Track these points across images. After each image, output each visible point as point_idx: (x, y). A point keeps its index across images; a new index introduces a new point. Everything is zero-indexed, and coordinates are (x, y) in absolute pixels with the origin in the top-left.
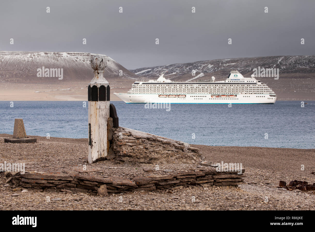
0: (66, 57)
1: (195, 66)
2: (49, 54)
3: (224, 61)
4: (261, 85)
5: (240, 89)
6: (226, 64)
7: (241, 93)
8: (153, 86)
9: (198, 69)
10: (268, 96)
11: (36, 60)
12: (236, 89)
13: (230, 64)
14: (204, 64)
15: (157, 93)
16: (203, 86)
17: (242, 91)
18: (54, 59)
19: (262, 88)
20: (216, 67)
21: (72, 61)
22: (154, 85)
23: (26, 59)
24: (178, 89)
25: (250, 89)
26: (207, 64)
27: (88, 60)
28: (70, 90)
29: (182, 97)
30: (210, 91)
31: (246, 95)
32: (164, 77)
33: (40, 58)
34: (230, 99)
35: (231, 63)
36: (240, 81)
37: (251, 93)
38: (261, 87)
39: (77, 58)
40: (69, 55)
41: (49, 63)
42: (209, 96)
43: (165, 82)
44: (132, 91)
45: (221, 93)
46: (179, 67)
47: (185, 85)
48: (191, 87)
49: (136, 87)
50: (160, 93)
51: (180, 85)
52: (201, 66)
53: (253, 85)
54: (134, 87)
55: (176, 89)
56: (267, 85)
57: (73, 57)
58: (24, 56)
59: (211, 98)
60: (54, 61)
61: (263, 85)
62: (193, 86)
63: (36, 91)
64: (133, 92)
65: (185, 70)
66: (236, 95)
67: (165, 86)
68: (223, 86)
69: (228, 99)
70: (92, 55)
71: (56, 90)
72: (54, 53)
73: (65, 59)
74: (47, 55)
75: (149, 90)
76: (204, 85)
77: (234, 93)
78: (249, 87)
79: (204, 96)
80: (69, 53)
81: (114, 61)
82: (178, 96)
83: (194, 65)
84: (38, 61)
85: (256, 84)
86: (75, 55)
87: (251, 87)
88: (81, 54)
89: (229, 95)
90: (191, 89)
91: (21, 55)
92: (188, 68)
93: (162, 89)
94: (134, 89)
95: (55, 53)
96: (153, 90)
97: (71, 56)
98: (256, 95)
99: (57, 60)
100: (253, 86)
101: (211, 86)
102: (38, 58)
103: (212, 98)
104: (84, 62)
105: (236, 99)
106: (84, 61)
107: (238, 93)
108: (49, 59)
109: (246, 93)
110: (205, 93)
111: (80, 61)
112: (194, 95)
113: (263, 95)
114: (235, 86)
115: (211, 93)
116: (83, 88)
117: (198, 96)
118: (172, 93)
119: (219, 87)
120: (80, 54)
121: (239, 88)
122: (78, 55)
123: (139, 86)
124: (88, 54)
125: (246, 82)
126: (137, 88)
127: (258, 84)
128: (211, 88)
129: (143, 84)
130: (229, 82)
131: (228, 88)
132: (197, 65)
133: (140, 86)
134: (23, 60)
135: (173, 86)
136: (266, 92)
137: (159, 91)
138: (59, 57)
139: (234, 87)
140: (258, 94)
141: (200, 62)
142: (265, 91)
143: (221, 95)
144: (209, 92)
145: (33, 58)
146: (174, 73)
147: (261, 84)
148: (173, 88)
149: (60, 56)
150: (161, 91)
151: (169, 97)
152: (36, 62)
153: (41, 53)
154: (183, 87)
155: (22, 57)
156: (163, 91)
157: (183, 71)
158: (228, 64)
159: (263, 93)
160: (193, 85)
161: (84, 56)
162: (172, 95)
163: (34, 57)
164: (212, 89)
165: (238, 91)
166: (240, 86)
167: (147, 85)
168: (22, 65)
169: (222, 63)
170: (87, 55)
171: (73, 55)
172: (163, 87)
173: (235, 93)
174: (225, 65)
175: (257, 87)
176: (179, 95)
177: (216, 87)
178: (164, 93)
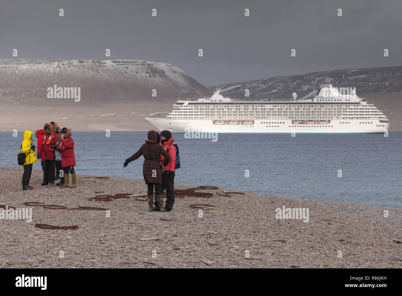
0: (110, 66)
1: (306, 80)
2: (86, 63)
3: (349, 73)
4: (366, 106)
5: (335, 112)
6: (352, 77)
7: (336, 118)
8: (204, 107)
9: (310, 85)
10: (377, 122)
11: (66, 72)
12: (329, 112)
13: (357, 77)
14: (319, 76)
15: (210, 118)
16: (280, 108)
17: (338, 115)
18: (92, 71)
19: (368, 110)
20: (337, 81)
21: (120, 73)
22: (206, 106)
23: (51, 70)
24: (242, 112)
25: (350, 112)
26: (324, 77)
27: (143, 72)
28: (114, 116)
29: (248, 123)
30: (290, 115)
31: (345, 121)
32: (220, 94)
33: (72, 68)
34: (321, 126)
35: (359, 75)
36: (335, 100)
37: (352, 118)
38: (366, 109)
39: (127, 69)
40: (114, 64)
41: (86, 76)
42: (289, 122)
43: (222, 102)
44: (173, 115)
45: (307, 118)
46: (282, 82)
47: (253, 106)
48: (262, 109)
49: (179, 109)
50: (216, 118)
51: (245, 106)
52: (314, 80)
53: (355, 106)
54: (176, 109)
55: (240, 112)
56: (375, 106)
57: (121, 66)
58: (49, 66)
59: (291, 125)
60: (93, 73)
61: (370, 106)
62: (264, 108)
63: (63, 117)
64: (175, 116)
65: (291, 86)
66: (329, 121)
67: (223, 108)
68: (310, 107)
69: (318, 126)
70: (149, 64)
71: (94, 116)
72: (92, 61)
73: (109, 70)
74: (82, 64)
75: (199, 113)
76: (281, 106)
77: (326, 118)
78: (348, 109)
79: (281, 123)
80: (116, 60)
81: (183, 72)
82: (242, 121)
83: (304, 78)
84: (69, 73)
85: (359, 103)
86: (124, 63)
87: (352, 109)
88: (133, 62)
89: (319, 120)
90: (262, 112)
91: (43, 64)
92: (295, 83)
93: (218, 112)
94: (176, 112)
95: (95, 61)
96: (205, 113)
97: (118, 65)
98: (359, 120)
99: (97, 72)
100: (355, 108)
101: (292, 107)
102: (69, 69)
103: (294, 125)
104: (138, 75)
105: (329, 126)
106: (137, 73)
107: (332, 118)
108: (86, 70)
109: (344, 118)
110: (283, 118)
111: (132, 73)
112: (266, 121)
113: (370, 121)
114: (328, 107)
115: (292, 118)
116: (134, 113)
117: (273, 123)
118: (232, 118)
119: (304, 109)
120: (131, 63)
121: (333, 110)
122: (129, 63)
123: (183, 108)
124: (143, 62)
125: (343, 101)
126: (180, 111)
127: (362, 105)
128: (291, 110)
129: (189, 104)
130: (319, 101)
131: (317, 110)
132: (309, 78)
133: (186, 108)
134: (47, 71)
135: (235, 107)
136: (374, 116)
137: (214, 115)
138: (100, 66)
139: (326, 109)
140: (362, 118)
141: (314, 73)
142: (372, 115)
143: (307, 120)
144: (288, 116)
145: (61, 69)
146: (274, 91)
147: (367, 104)
148: (235, 110)
149: (102, 66)
150: (216, 115)
151: (228, 124)
152: (65, 74)
153: (74, 61)
154: (249, 109)
155: (45, 67)
156: (220, 115)
157: (287, 87)
158: (355, 77)
159: (369, 118)
160: (265, 105)
161: (138, 66)
162: (233, 121)
163: (63, 67)
164: (293, 112)
165: (332, 115)
166: (335, 107)
167: (195, 106)
168: (45, 79)
169: (347, 75)
170: (142, 64)
171: (121, 63)
172: (220, 109)
173: (328, 118)
174: (350, 78)
175: (361, 109)
176: (244, 121)
177: (298, 109)
178: (222, 118)
